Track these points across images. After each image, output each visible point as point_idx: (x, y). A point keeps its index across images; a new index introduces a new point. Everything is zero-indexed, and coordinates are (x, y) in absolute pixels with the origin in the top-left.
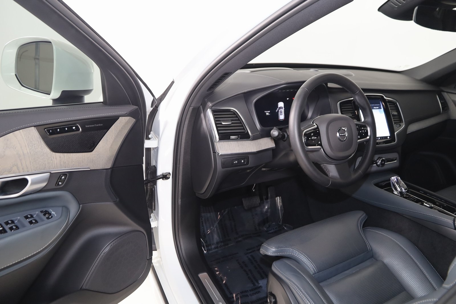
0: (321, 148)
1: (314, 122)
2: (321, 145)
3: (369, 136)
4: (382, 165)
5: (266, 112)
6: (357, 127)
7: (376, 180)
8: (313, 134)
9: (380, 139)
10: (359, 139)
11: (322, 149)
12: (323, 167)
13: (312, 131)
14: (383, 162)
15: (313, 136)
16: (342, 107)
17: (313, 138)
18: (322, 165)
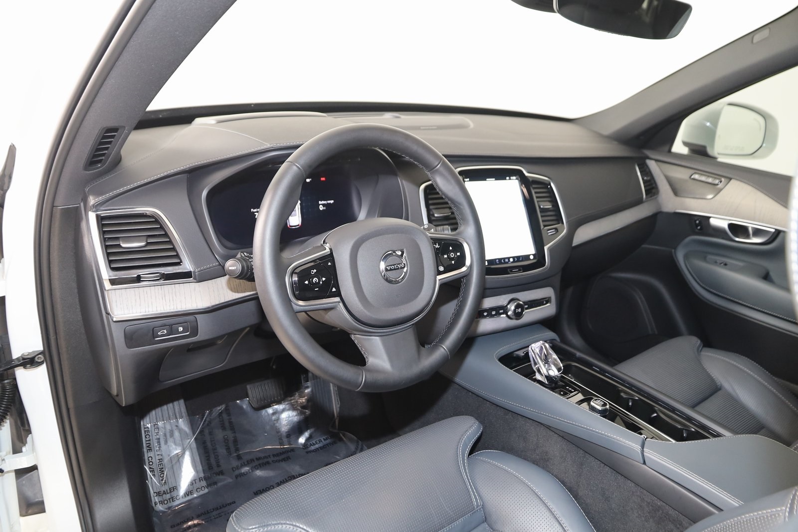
0: (339, 302)
1: (326, 241)
2: (338, 294)
3: (467, 266)
4: (518, 315)
5: (255, 210)
6: (437, 246)
7: (504, 350)
8: (315, 271)
9: (512, 262)
10: (440, 273)
11: (341, 304)
12: (356, 342)
13: (312, 264)
14: (520, 310)
15: (316, 275)
16: (430, 197)
17: (315, 280)
18: (353, 337)
